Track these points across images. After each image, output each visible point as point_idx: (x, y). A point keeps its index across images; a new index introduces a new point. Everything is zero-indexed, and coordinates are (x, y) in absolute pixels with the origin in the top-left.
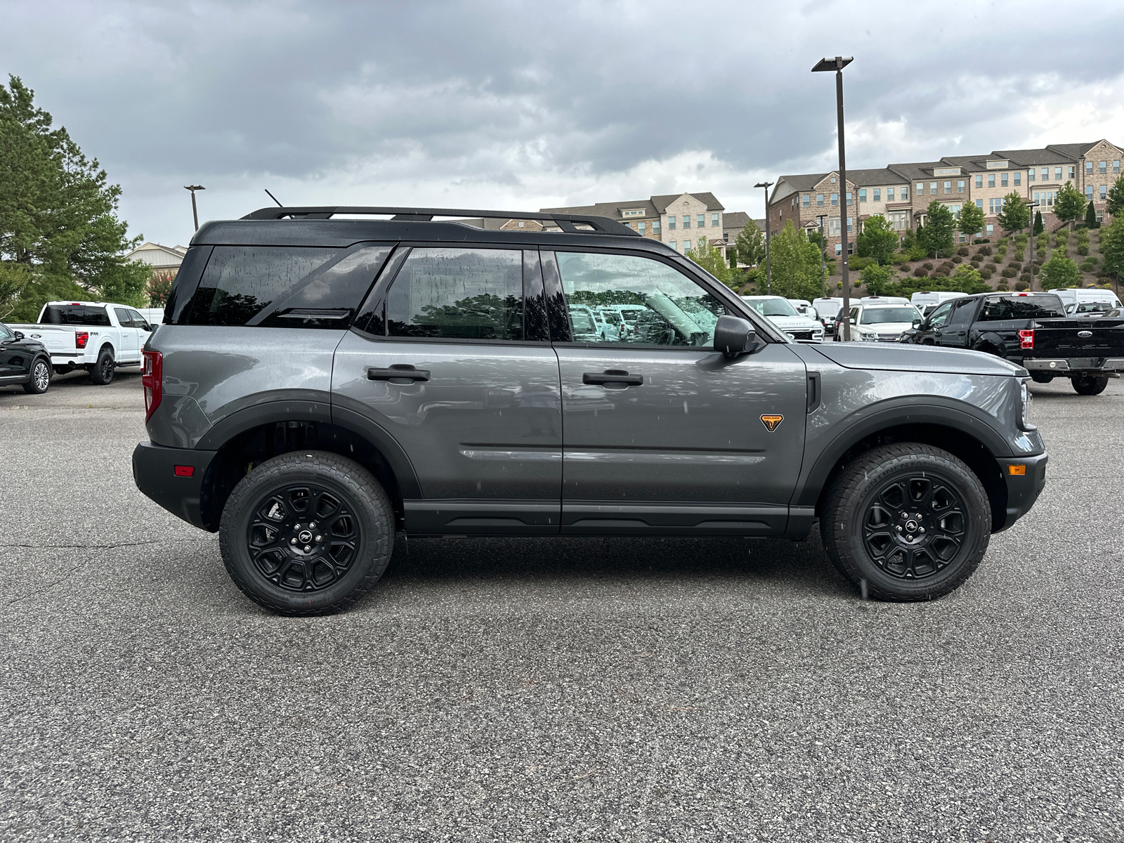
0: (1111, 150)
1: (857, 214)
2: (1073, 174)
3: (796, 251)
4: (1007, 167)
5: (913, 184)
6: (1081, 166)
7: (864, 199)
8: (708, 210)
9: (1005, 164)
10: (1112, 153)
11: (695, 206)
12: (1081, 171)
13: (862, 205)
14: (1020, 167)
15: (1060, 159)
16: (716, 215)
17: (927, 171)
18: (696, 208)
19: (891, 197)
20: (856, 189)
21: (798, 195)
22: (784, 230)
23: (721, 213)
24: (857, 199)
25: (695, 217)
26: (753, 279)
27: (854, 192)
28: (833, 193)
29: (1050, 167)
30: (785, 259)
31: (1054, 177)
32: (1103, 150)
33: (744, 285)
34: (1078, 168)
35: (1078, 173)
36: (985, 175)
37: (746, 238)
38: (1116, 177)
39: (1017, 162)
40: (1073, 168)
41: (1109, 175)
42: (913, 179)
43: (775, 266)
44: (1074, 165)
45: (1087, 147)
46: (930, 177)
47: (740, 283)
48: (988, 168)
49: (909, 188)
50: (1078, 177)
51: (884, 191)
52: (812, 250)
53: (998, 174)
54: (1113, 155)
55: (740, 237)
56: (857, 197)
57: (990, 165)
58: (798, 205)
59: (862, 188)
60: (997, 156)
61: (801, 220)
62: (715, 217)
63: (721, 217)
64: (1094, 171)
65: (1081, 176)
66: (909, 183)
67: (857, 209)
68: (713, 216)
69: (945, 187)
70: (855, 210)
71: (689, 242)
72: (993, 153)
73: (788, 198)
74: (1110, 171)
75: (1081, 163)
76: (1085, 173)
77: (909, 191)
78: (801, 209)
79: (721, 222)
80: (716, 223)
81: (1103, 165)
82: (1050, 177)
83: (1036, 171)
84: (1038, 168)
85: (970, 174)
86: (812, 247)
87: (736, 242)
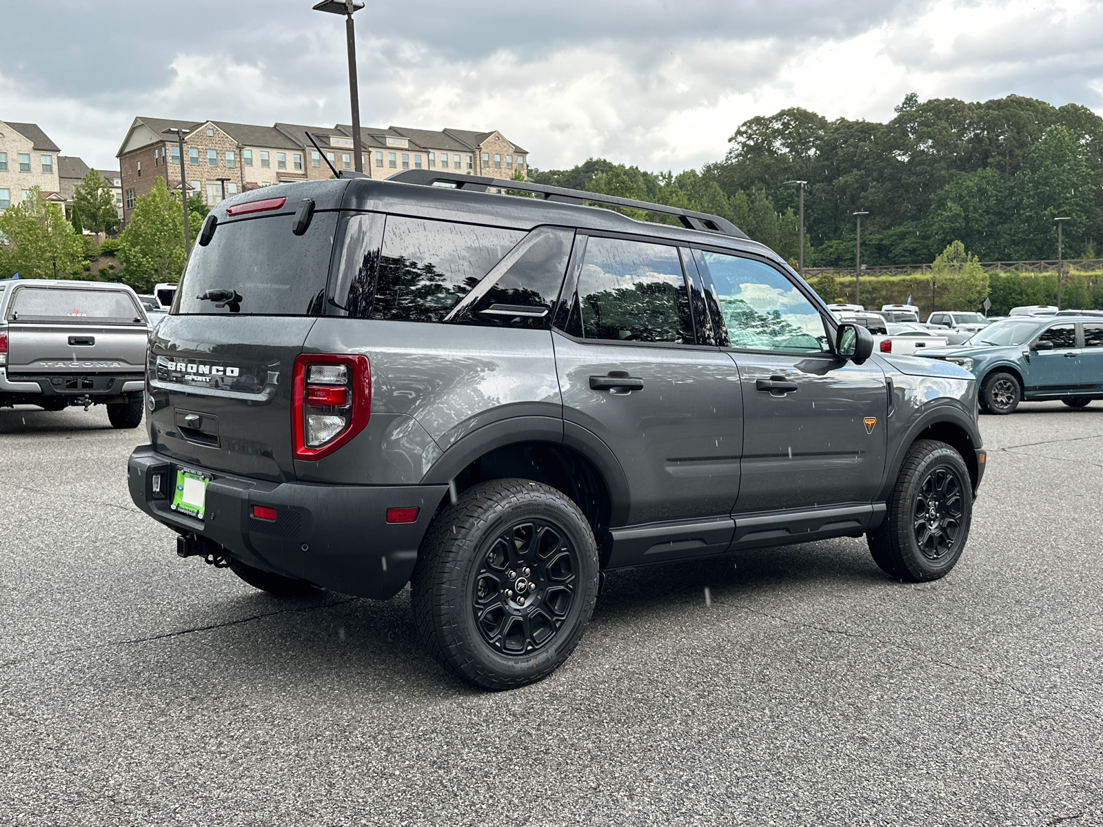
0: (504, 144)
1: (242, 180)
2: (471, 164)
3: (173, 221)
4: (407, 147)
5: (307, 152)
6: (478, 156)
7: (250, 162)
8: (34, 149)
9: (404, 143)
10: (505, 147)
11: (14, 141)
12: (478, 162)
13: (247, 169)
14: (420, 149)
15: (457, 146)
16: (48, 158)
17: (322, 139)
18: (16, 144)
19: (282, 164)
20: (240, 149)
21: (164, 146)
22: (154, 190)
23: (54, 156)
24: (241, 161)
25: (15, 156)
26: (113, 251)
27: (237, 151)
28: (210, 149)
29: (449, 153)
30: (158, 230)
31: (454, 165)
32: (497, 142)
33: (96, 260)
34: (475, 158)
35: (475, 163)
36: (385, 152)
37: (87, 194)
38: (510, 173)
39: (417, 142)
40: (471, 157)
41: (503, 171)
42: (308, 146)
43: (144, 238)
44: (471, 155)
45: (482, 137)
46: (325, 146)
47: (91, 256)
48: (388, 145)
49: (302, 156)
50: (475, 168)
51: (275, 156)
52: (194, 221)
53: (399, 153)
54: (506, 149)
55: (78, 193)
56: (240, 158)
57: (390, 142)
58: (164, 158)
59: (247, 148)
60: (395, 132)
61: (169, 178)
62: (46, 160)
63: (55, 161)
64: (490, 163)
65: (478, 167)
66: (303, 150)
67: (242, 174)
68: (43, 158)
69: (344, 160)
70: (239, 174)
71: (6, 191)
72: (391, 128)
73: (149, 148)
74: (504, 166)
75: (477, 153)
76: (482, 165)
77: (302, 159)
78: (168, 164)
79: (55, 168)
80: (47, 169)
81: (498, 158)
82: (449, 164)
83: (436, 155)
84: (437, 153)
85: (370, 149)
86: (193, 217)
87: (73, 198)
